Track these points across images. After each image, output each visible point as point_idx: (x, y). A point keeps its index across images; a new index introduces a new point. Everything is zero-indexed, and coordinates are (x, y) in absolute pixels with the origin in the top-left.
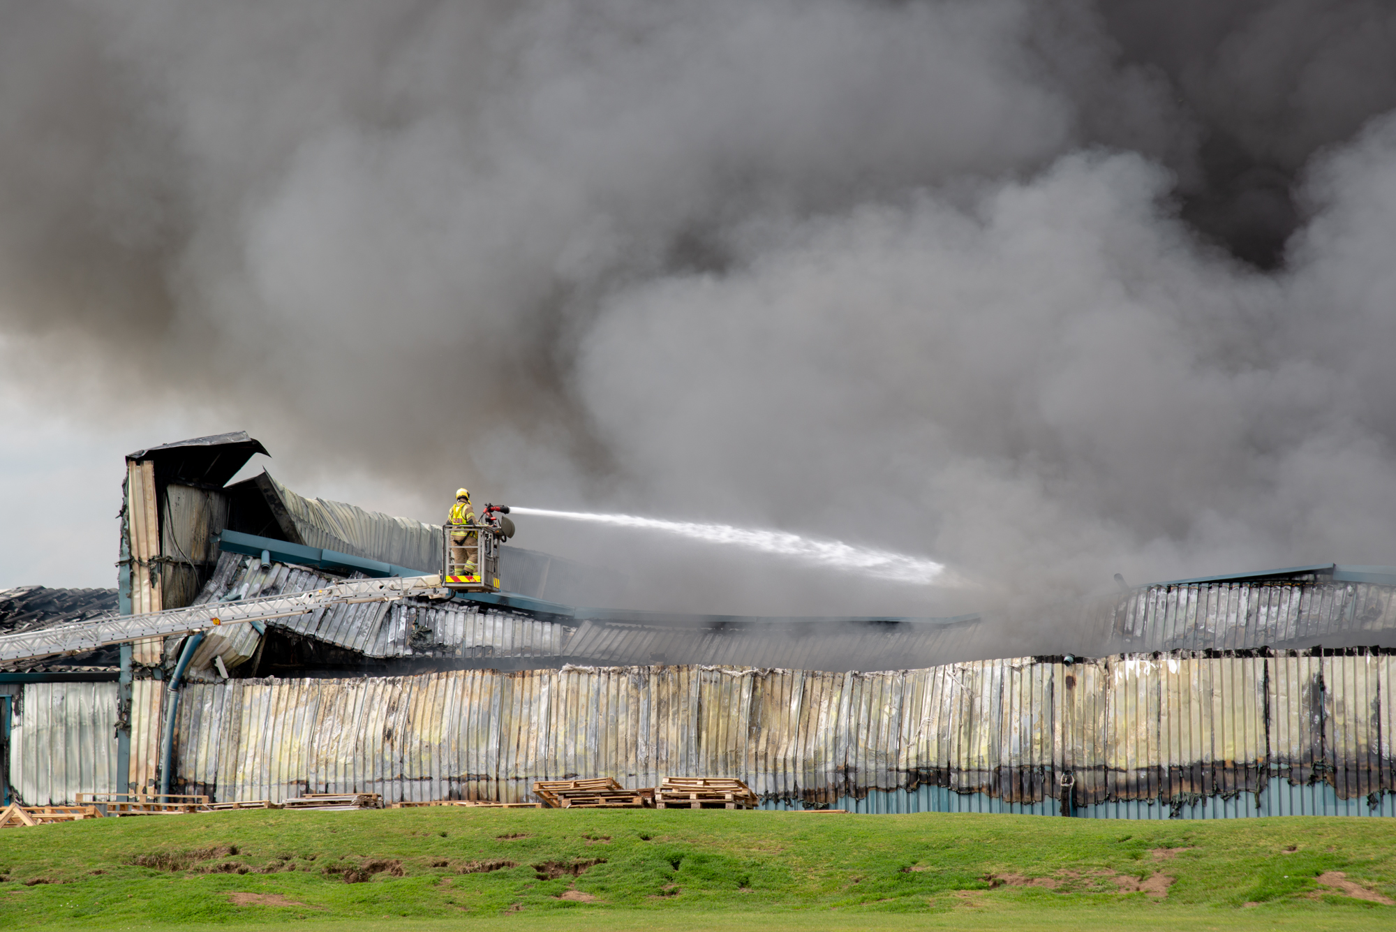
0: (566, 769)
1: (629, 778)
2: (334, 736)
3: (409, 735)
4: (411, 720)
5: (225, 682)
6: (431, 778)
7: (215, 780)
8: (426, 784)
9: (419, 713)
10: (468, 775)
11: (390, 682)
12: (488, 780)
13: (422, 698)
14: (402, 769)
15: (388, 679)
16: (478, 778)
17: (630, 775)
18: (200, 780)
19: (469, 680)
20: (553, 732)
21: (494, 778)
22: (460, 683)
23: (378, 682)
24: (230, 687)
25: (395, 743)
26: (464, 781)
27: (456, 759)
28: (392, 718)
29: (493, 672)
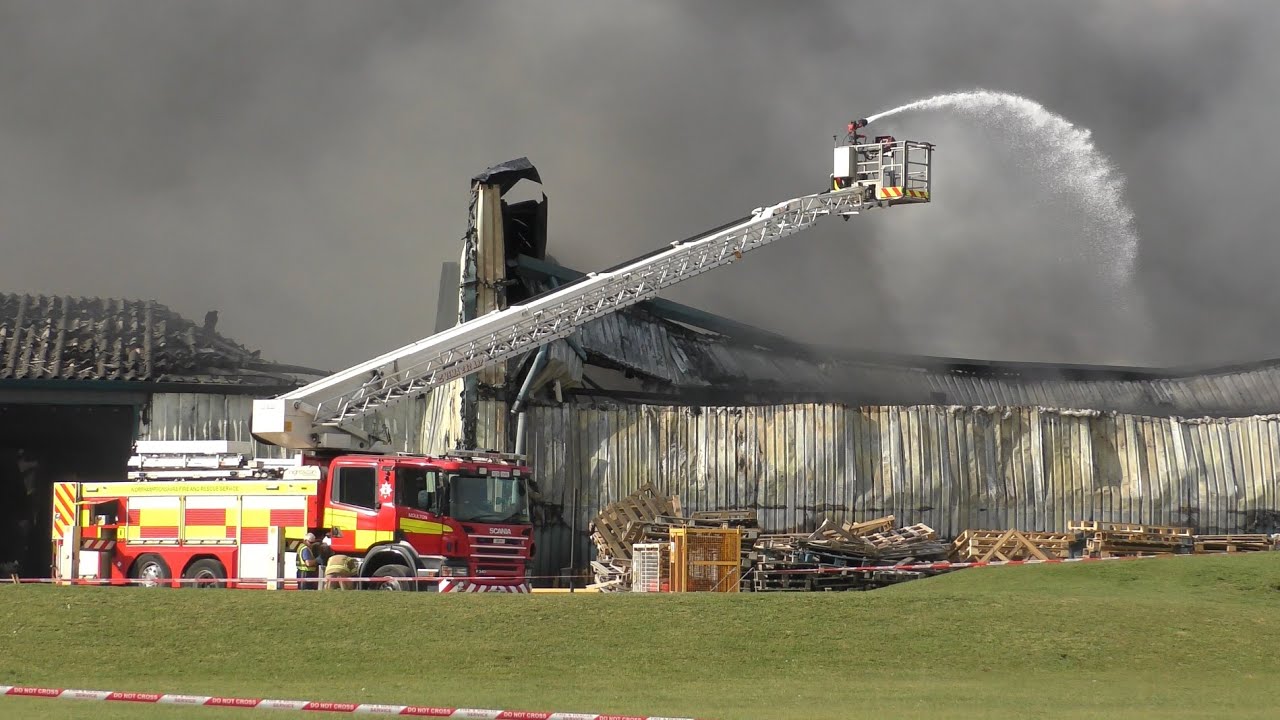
0: (921, 502)
1: (981, 512)
2: (680, 463)
3: (763, 465)
4: (763, 450)
5: (560, 406)
6: (785, 507)
7: (563, 501)
8: (780, 513)
9: (770, 442)
10: (824, 505)
11: (731, 412)
12: (844, 510)
13: (770, 429)
14: (756, 497)
15: (729, 409)
16: (834, 508)
17: (982, 510)
18: (548, 501)
19: (819, 415)
20: (907, 466)
21: (851, 509)
22: (810, 416)
23: (718, 411)
24: (566, 411)
25: (748, 471)
26: (820, 511)
27: (812, 489)
28: (743, 447)
29: (844, 407)
